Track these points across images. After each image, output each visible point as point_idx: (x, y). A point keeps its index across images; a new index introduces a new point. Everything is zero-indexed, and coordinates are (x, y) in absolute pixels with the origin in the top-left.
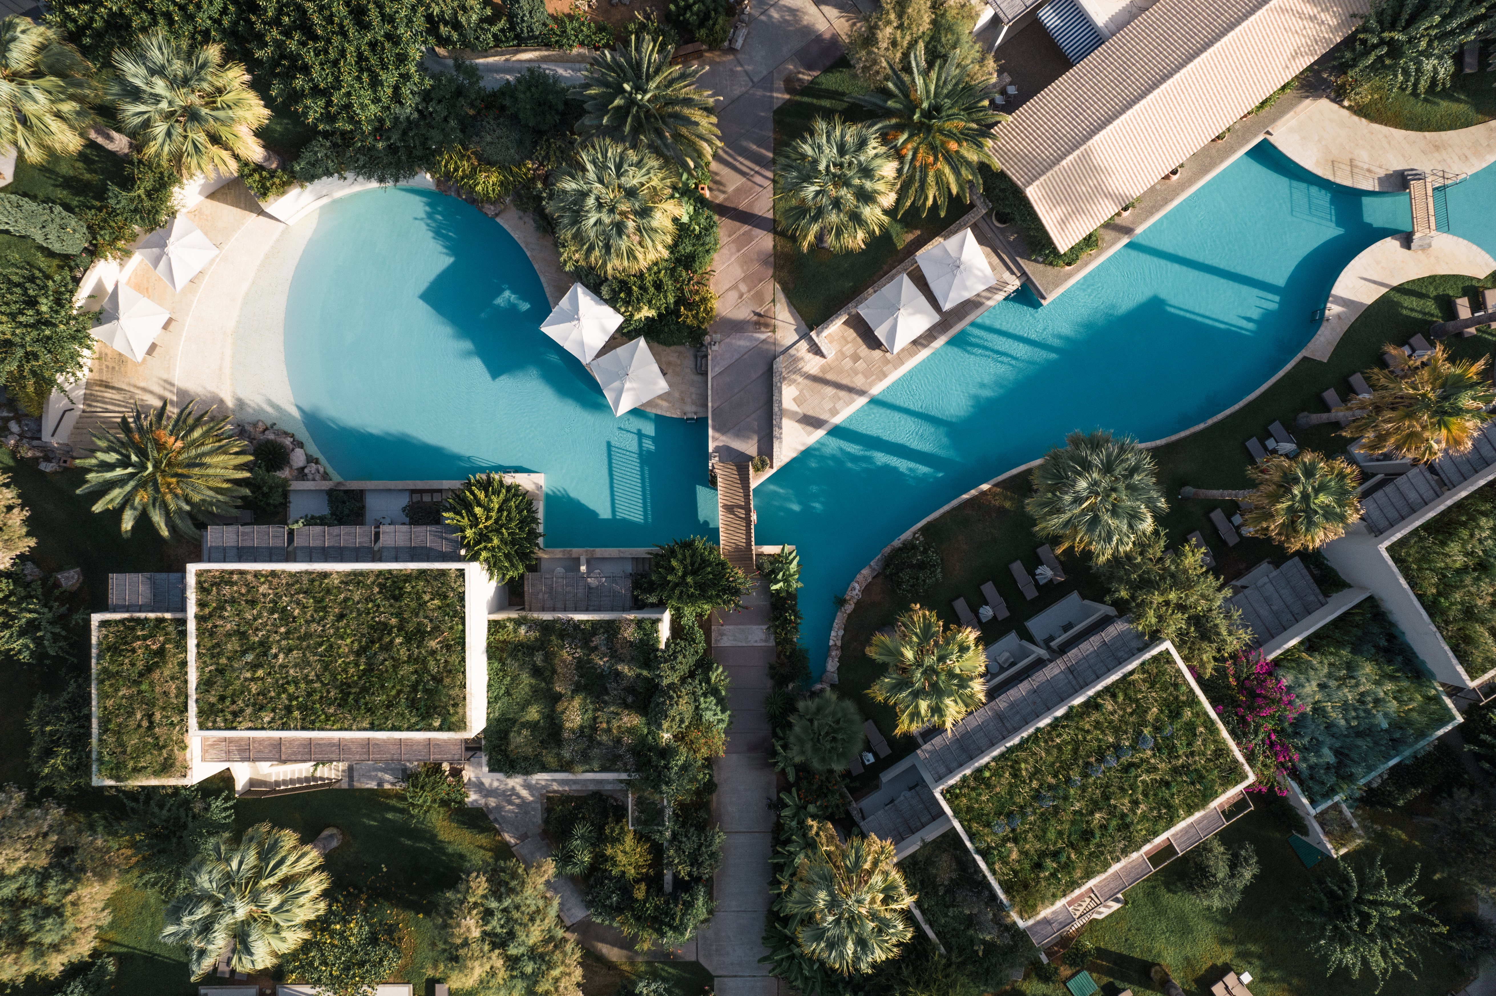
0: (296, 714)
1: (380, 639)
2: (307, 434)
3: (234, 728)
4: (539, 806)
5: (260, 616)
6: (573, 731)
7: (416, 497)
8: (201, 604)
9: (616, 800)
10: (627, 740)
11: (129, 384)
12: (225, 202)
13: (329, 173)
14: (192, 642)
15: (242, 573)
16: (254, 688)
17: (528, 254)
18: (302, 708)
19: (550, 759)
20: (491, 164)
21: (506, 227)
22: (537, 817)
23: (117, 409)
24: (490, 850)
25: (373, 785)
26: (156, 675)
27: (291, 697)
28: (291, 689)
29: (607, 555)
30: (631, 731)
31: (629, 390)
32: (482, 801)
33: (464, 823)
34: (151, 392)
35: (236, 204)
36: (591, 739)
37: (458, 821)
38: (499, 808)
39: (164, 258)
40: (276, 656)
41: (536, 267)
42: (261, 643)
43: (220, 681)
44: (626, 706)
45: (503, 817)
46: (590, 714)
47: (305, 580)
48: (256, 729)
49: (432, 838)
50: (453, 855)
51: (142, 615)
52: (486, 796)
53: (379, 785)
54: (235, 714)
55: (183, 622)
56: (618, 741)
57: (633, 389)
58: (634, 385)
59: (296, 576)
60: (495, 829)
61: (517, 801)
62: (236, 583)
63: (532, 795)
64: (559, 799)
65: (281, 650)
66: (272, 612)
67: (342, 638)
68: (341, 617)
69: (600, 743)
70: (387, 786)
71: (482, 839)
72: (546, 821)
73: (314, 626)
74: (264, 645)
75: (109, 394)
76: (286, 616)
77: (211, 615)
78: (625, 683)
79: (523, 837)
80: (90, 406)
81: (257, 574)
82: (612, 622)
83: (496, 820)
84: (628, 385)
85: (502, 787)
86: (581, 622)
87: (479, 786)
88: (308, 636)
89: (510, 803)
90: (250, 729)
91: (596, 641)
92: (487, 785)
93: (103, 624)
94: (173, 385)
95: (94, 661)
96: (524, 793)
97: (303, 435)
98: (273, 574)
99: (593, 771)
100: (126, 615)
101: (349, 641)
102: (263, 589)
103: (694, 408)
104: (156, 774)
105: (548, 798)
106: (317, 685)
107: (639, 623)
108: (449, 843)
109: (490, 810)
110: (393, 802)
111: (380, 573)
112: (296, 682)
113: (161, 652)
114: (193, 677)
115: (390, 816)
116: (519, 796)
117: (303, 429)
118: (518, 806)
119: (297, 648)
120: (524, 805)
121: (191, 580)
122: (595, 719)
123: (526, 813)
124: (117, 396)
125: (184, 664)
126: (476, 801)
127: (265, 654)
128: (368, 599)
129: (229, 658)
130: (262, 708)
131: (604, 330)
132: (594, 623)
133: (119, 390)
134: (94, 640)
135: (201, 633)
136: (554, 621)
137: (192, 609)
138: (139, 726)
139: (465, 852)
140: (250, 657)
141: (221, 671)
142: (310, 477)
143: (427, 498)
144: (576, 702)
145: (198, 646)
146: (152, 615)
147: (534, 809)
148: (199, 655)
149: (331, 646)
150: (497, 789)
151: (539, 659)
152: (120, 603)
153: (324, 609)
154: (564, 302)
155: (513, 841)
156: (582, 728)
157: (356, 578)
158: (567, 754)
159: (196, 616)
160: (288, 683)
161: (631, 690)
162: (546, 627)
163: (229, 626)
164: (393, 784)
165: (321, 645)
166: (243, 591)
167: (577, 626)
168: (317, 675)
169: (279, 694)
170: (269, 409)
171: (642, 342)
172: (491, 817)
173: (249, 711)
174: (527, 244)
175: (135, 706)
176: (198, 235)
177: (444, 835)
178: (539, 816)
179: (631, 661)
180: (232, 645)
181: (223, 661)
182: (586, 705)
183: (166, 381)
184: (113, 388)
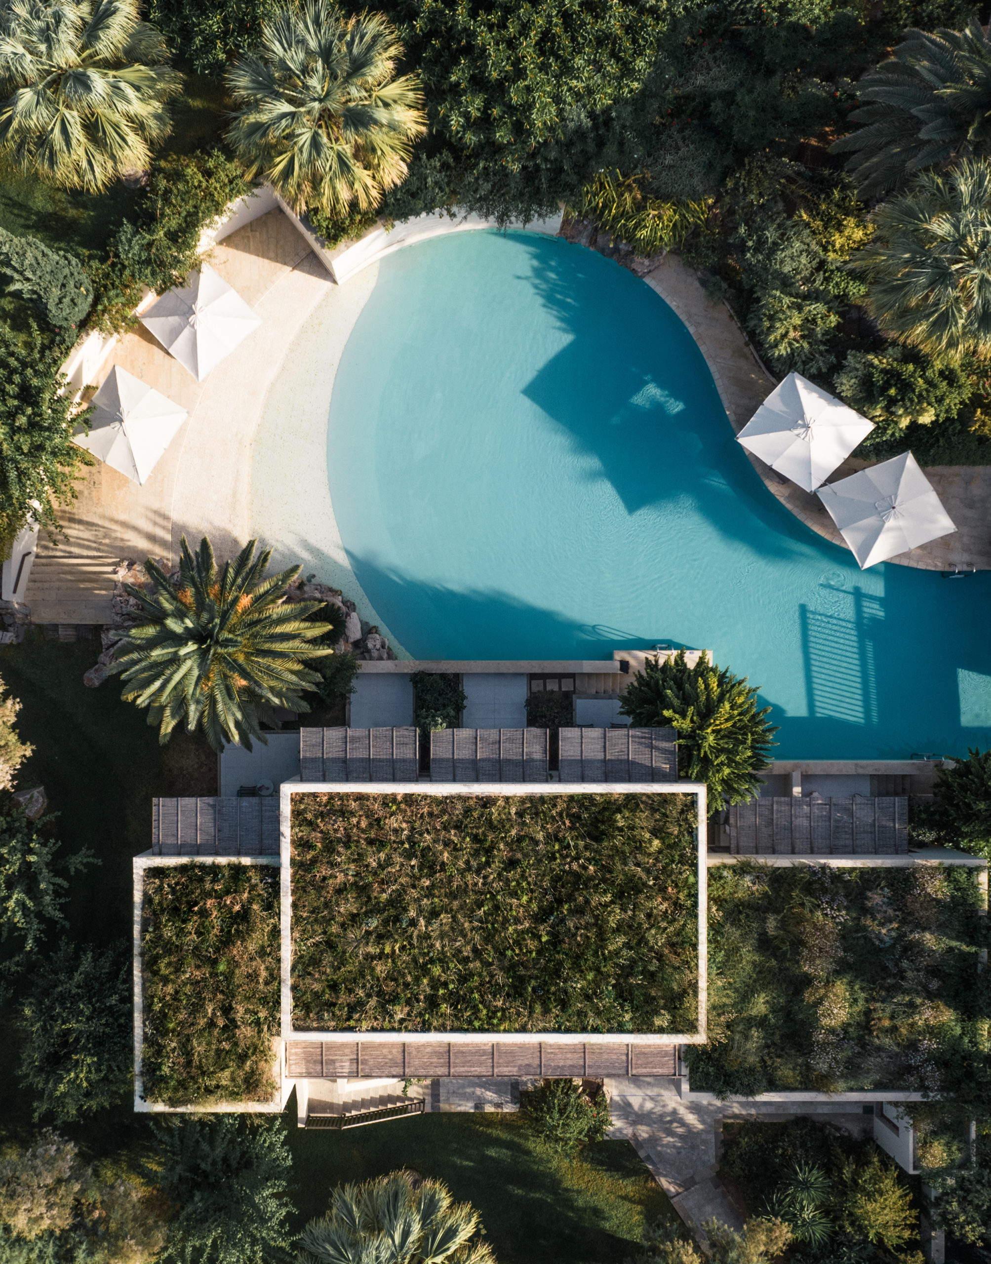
0: (445, 1008)
1: (570, 898)
2: (361, 591)
3: (351, 1029)
4: (711, 1137)
5: (389, 862)
6: (832, 1031)
7: (537, 686)
8: (301, 844)
9: (838, 1129)
10: (927, 1043)
11: (103, 517)
12: (247, 249)
13: (429, 209)
14: (286, 901)
15: (360, 798)
16: (380, 969)
17: (691, 330)
18: (455, 999)
19: (786, 1072)
20: (666, 198)
21: (658, 290)
22: (710, 1154)
23: (85, 553)
24: (640, 1202)
25: (468, 1107)
26: (236, 950)
27: (435, 984)
28: (436, 970)
29: (834, 771)
30: (931, 1031)
31: (890, 529)
32: (628, 1131)
33: (601, 1163)
34: (135, 529)
35: (262, 253)
36: (861, 1042)
37: (593, 1161)
38: (653, 1140)
39: (186, 332)
40: (413, 923)
41: (703, 349)
42: (391, 902)
43: (328, 958)
44: (930, 996)
45: (659, 1154)
46: (860, 1006)
47: (459, 806)
48: (382, 1030)
49: (553, 1183)
50: (584, 1210)
51: (208, 860)
52: (634, 1123)
53: (476, 1107)
54: (352, 1009)
55: (274, 872)
56: (912, 1046)
57: (899, 529)
58: (901, 523)
59: (445, 802)
60: (647, 1171)
61: (680, 1130)
62: (352, 814)
63: (702, 1122)
64: (742, 1127)
65: (420, 911)
66: (409, 855)
67: (514, 894)
68: (512, 864)
69: (879, 1049)
70: (489, 1109)
71: (628, 1187)
72: (724, 1159)
73: (470, 878)
74: (397, 903)
75: (73, 531)
76: (430, 865)
77: (314, 861)
78: (925, 962)
79: (687, 1184)
80: (46, 548)
81: (387, 800)
82: (900, 870)
83: (648, 1158)
84: (890, 523)
85: (658, 1110)
86: (842, 871)
87: (625, 1109)
88: (463, 890)
89: (670, 1133)
90: (374, 1030)
91: (876, 898)
92: (636, 1107)
93: (154, 873)
94: (166, 517)
95: (137, 928)
96: (691, 1119)
97: (354, 591)
98: (409, 799)
99: (862, 1090)
100: (184, 860)
101: (525, 899)
102: (393, 823)
103: (966, 557)
104: (234, 1096)
105: (726, 1126)
106: (475, 965)
107: (949, 871)
108: (579, 1192)
109: (640, 1144)
110: (497, 1133)
111: (572, 798)
112: (442, 960)
113: (245, 915)
114: (287, 952)
115: (492, 1152)
116: (682, 1123)
117: (356, 584)
118: (681, 1137)
119: (446, 909)
120: (690, 1135)
121: (286, 808)
122: (868, 1013)
123: (693, 1147)
124: (86, 535)
125: (276, 933)
126: (620, 1130)
127: (397, 919)
128: (554, 837)
129: (343, 925)
130: (394, 999)
131: (842, 441)
132: (863, 872)
133: (89, 524)
134: (137, 897)
135: (299, 889)
136: (794, 869)
137: (287, 852)
138: (212, 1024)
139: (602, 1205)
140: (374, 923)
141: (330, 945)
142: (375, 654)
143: (552, 686)
144: (840, 988)
145: (295, 906)
146: (222, 860)
147: (704, 1142)
148: (297, 920)
149: (497, 908)
150: (650, 1112)
151: (771, 924)
152: (171, 841)
153: (488, 851)
154: (773, 400)
155: (672, 1189)
156: (845, 1027)
157: (535, 804)
158: (822, 1065)
159: (293, 862)
160: (432, 961)
161: (934, 971)
162: (778, 878)
163: (341, 878)
164: (498, 1105)
165: (480, 905)
166: (363, 824)
167: (838, 876)
168: (475, 950)
169: (417, 979)
170: (305, 555)
171: (910, 461)
172: (642, 1154)
173: (373, 1002)
174: (690, 316)
175: (207, 995)
176: (232, 297)
177: (571, 1181)
178: (712, 1152)
179: (942, 929)
180: (348, 906)
181: (334, 929)
182: (852, 992)
183: (156, 512)
184: (80, 522)
